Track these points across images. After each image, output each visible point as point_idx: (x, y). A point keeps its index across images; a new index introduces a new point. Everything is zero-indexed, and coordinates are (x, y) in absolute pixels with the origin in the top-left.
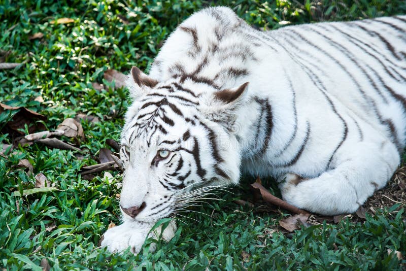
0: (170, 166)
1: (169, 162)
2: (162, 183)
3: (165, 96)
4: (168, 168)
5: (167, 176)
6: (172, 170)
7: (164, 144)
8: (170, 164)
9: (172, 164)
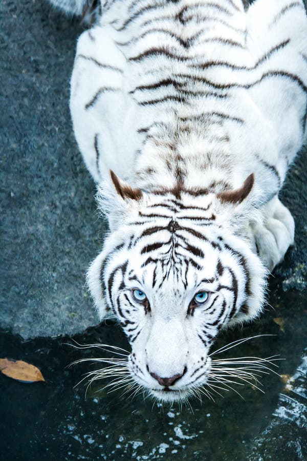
0: (212, 313)
1: (210, 308)
2: (200, 337)
3: (172, 217)
4: (209, 316)
5: (206, 327)
6: (214, 318)
7: (204, 284)
8: (211, 310)
9: (214, 310)
